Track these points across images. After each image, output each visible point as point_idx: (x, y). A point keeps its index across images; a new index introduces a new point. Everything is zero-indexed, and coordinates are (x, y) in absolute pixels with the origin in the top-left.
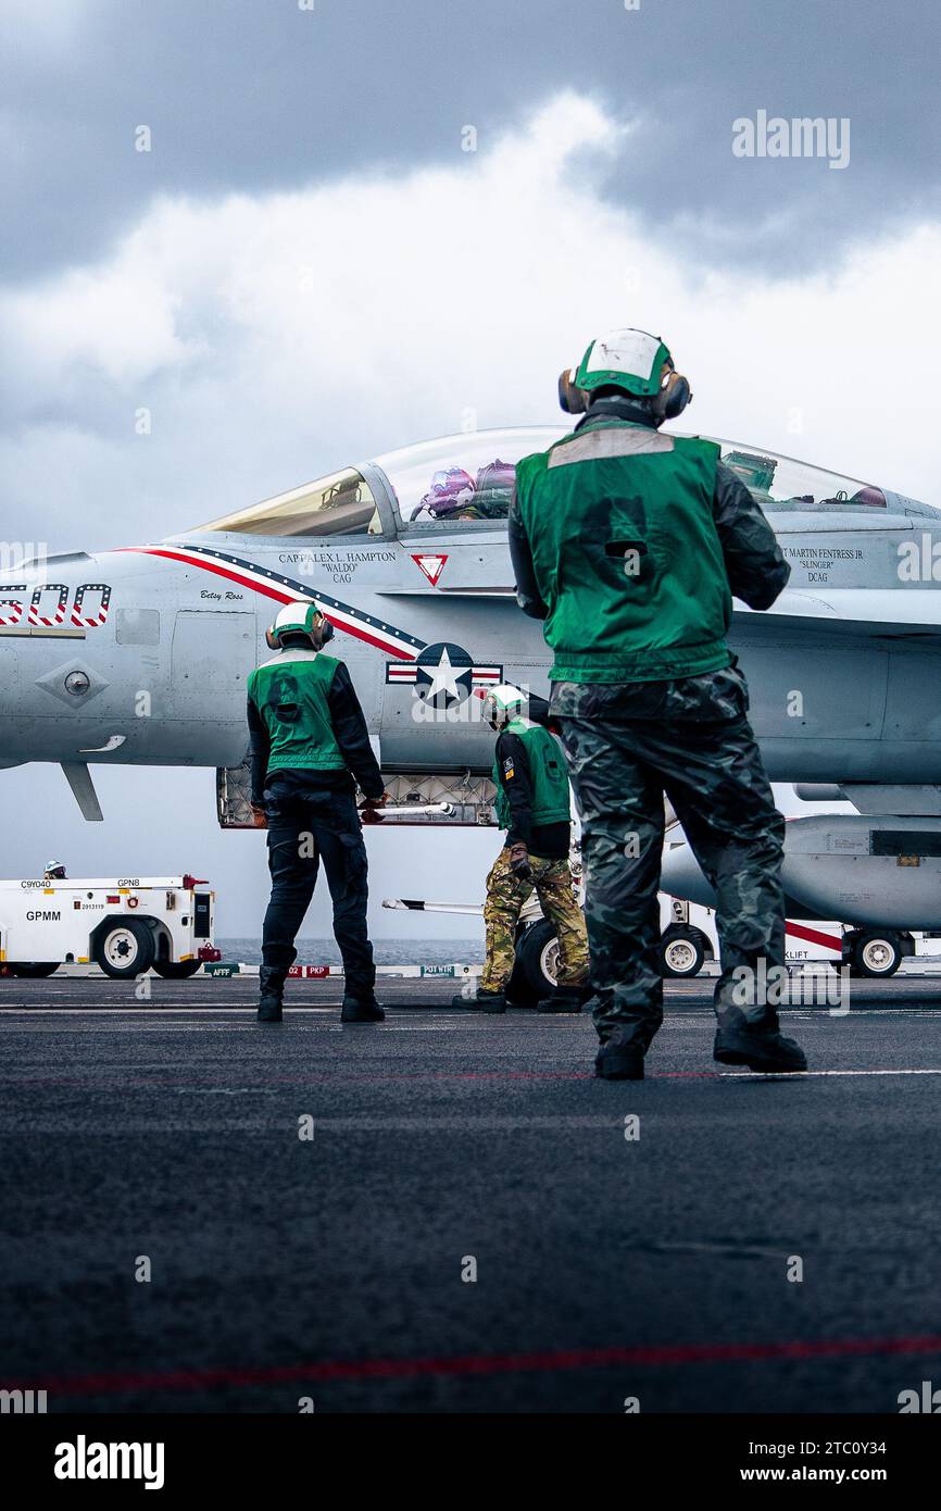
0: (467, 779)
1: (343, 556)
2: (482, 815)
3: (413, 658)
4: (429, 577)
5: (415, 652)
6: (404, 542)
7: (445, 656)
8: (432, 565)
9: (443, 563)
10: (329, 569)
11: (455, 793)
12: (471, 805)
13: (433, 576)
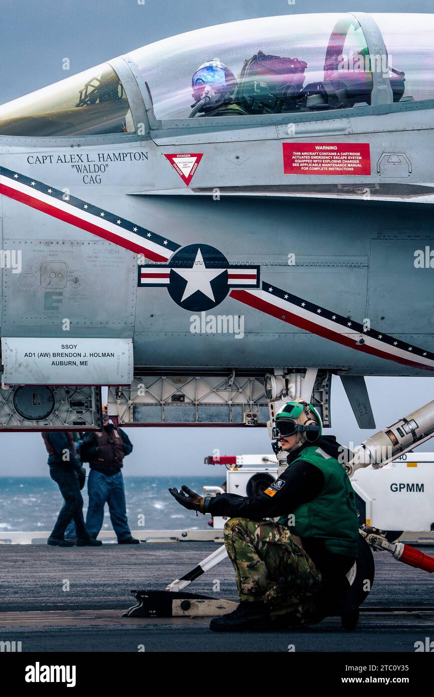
0: (233, 379)
1: (94, 157)
2: (249, 416)
3: (166, 260)
4: (183, 177)
5: (168, 254)
6: (158, 141)
7: (199, 257)
8: (186, 165)
9: (198, 161)
10: (79, 169)
11: (220, 393)
12: (238, 405)
13: (187, 176)
